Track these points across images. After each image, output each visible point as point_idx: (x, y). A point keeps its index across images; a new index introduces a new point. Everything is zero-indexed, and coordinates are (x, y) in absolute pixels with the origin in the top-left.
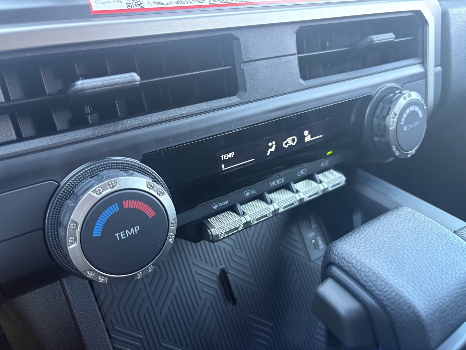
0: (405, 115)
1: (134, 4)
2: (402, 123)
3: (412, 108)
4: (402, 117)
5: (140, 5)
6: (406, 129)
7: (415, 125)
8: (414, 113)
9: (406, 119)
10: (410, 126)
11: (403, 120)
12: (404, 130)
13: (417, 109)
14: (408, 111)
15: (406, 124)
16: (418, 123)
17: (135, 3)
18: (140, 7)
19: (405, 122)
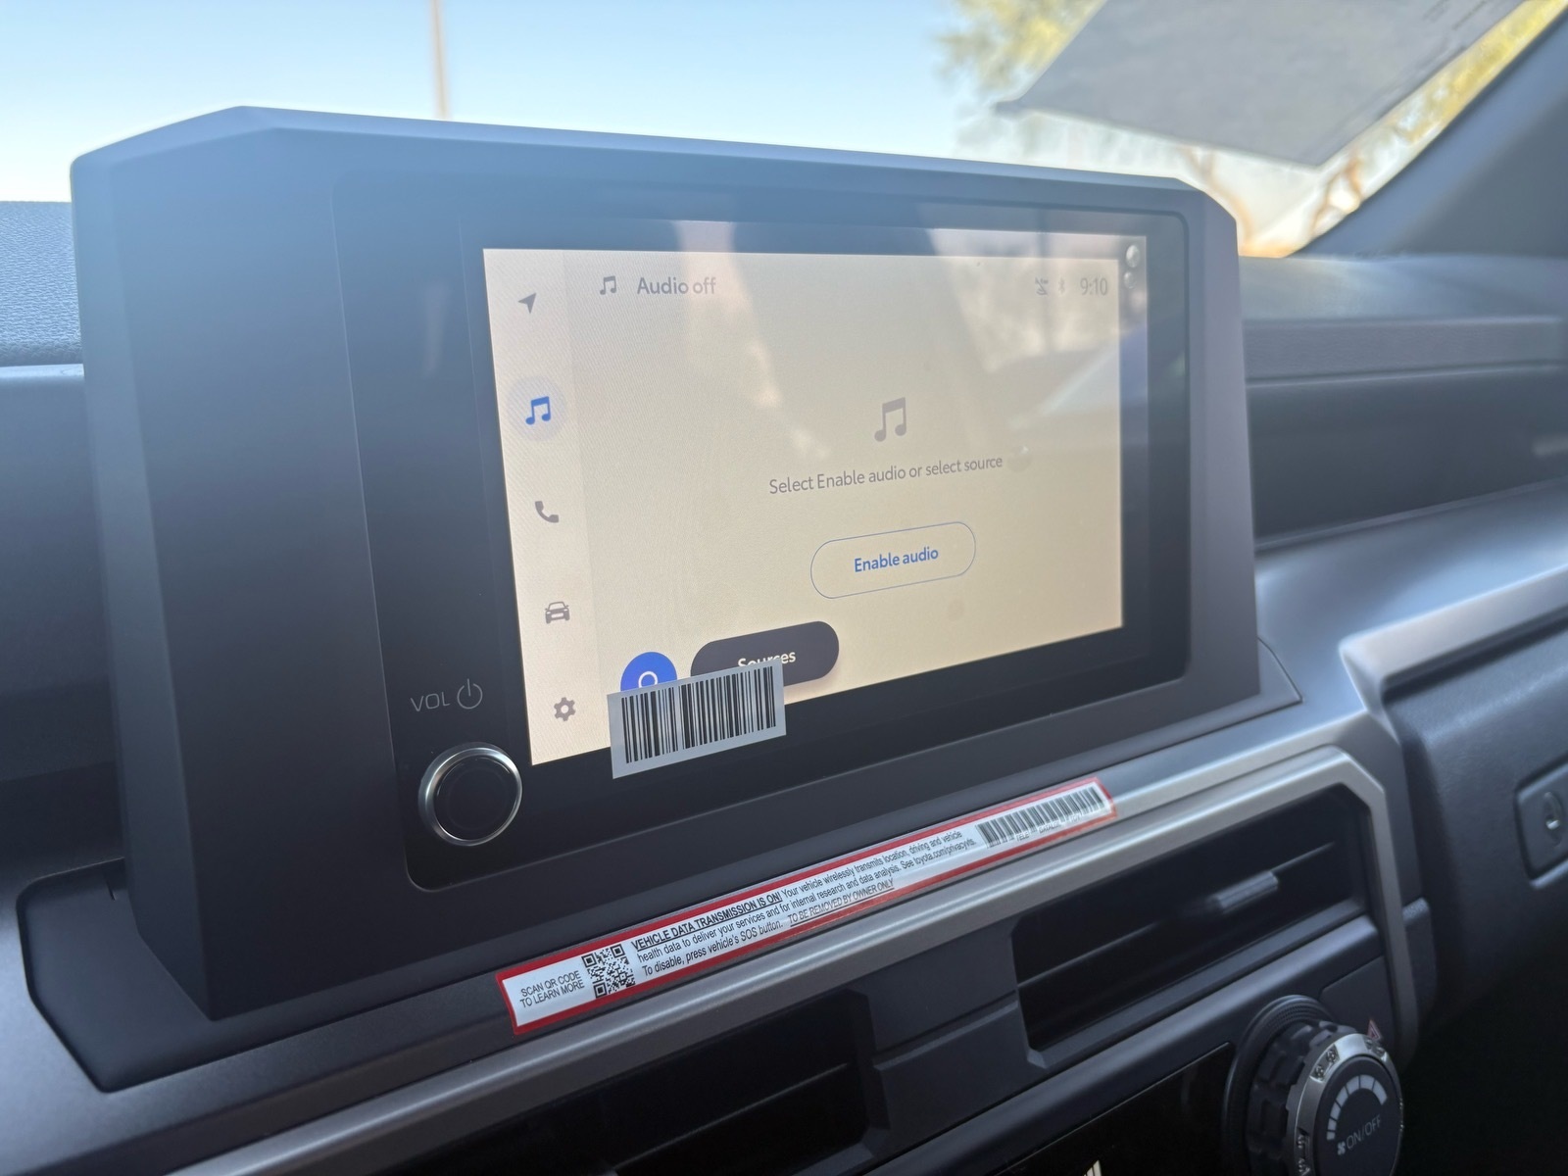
0: (1336, 1112)
1: (611, 983)
2: (1331, 1136)
3: (1353, 1086)
4: (1328, 1117)
5: (625, 981)
6: (1346, 1147)
7: (1369, 1130)
8: (1365, 1095)
9: (1339, 1122)
10: (1356, 1137)
11: (1332, 1125)
12: (1339, 1153)
13: (1368, 1082)
14: (1342, 1098)
15: (1341, 1134)
16: (1378, 1121)
17: (613, 980)
18: (624, 987)
19: (1337, 1132)
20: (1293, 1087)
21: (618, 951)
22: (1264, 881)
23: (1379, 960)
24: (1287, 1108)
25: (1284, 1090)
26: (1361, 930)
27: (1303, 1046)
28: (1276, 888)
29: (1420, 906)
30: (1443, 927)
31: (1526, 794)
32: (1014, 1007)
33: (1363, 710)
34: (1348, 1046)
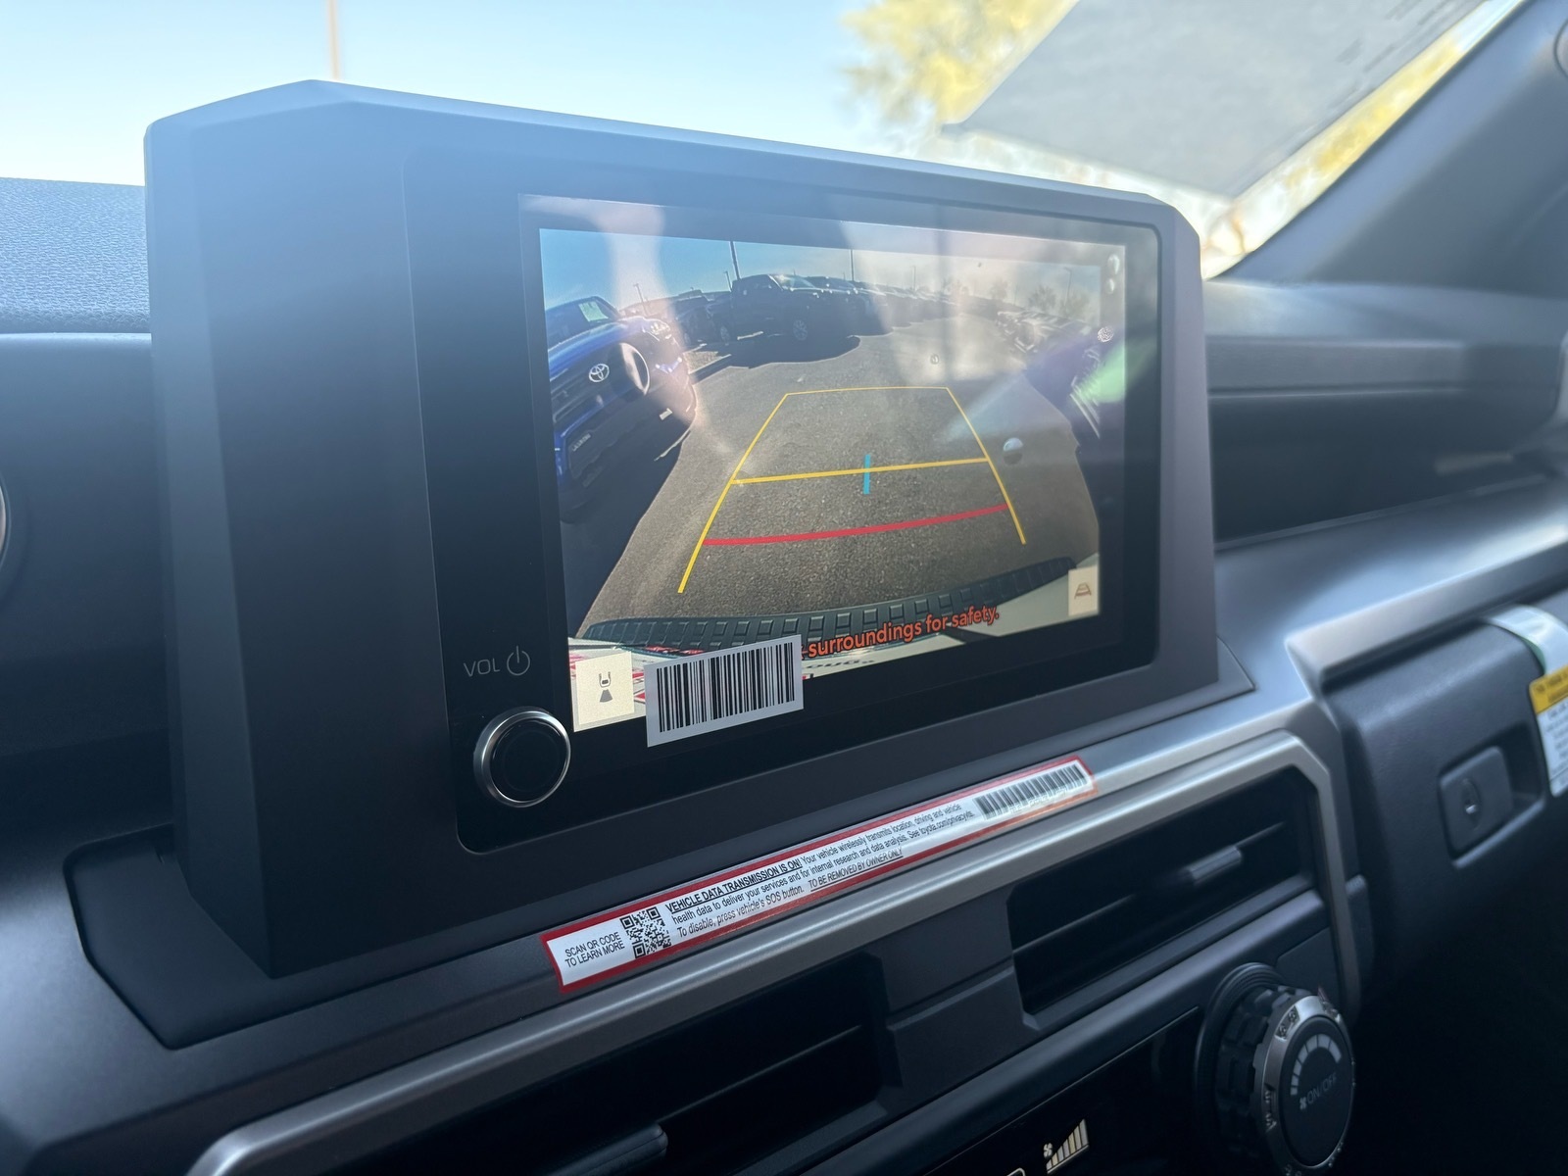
0: (1298, 1069)
1: (649, 944)
2: (1294, 1092)
3: (1312, 1045)
4: (1292, 1074)
5: (662, 942)
6: (1307, 1102)
7: (1326, 1087)
8: (1321, 1054)
9: (1301, 1079)
10: (1315, 1093)
11: (1295, 1081)
12: (1302, 1107)
13: (1324, 1041)
14: (1303, 1055)
15: (1303, 1090)
16: (1334, 1079)
17: (650, 940)
18: (661, 948)
19: (1299, 1088)
20: (1259, 1046)
21: (653, 914)
22: (1229, 856)
23: (1326, 931)
24: (1254, 1065)
25: (1251, 1049)
26: (1309, 903)
27: (1267, 1009)
28: (1239, 862)
29: (1358, 883)
30: (1378, 902)
31: (1448, 779)
32: (1010, 972)
33: (1307, 698)
34: (1306, 1008)
